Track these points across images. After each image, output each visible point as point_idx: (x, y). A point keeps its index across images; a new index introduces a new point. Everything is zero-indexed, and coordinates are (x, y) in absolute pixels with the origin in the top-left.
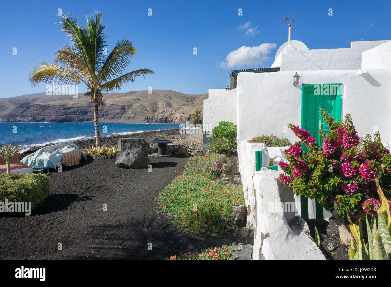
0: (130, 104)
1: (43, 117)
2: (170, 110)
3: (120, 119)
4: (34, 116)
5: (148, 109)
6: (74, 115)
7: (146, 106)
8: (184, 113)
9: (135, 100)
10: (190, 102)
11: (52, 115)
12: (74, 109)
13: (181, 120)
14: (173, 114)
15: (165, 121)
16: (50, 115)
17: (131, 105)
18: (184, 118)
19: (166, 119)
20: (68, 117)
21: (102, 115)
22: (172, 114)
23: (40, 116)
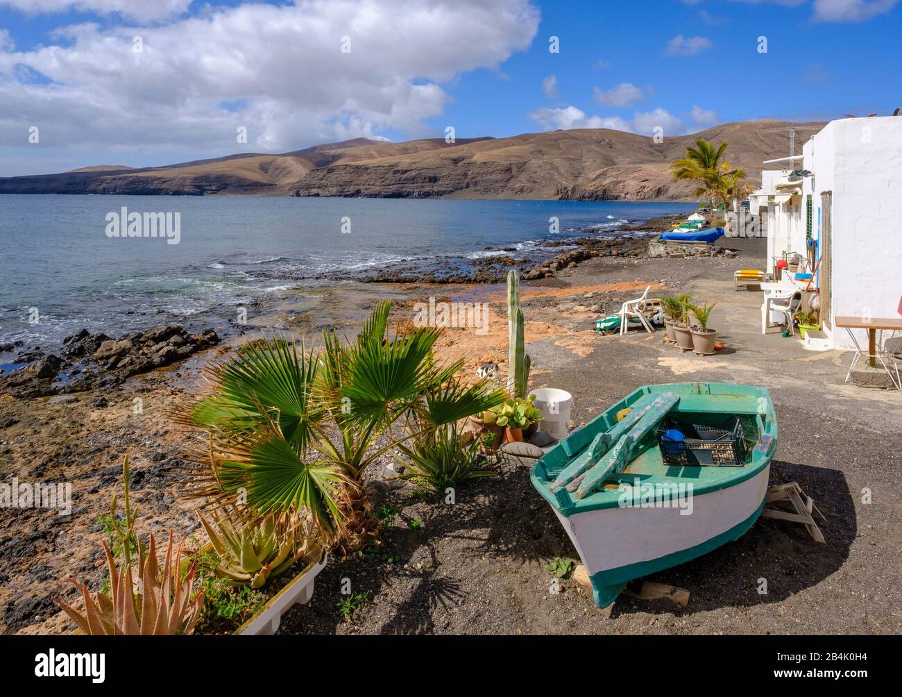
0: (522, 161)
1: (357, 188)
2: (614, 173)
3: (502, 191)
4: (341, 186)
5: (562, 171)
6: (413, 183)
7: (558, 165)
8: (647, 180)
9: (531, 153)
10: (656, 154)
11: (373, 185)
12: (414, 173)
13: (640, 194)
14: (620, 182)
15: (603, 198)
16: (369, 185)
17: (526, 163)
18: (646, 190)
19: (605, 191)
20: (402, 188)
21: (465, 184)
22: (617, 183)
23: (352, 186)
